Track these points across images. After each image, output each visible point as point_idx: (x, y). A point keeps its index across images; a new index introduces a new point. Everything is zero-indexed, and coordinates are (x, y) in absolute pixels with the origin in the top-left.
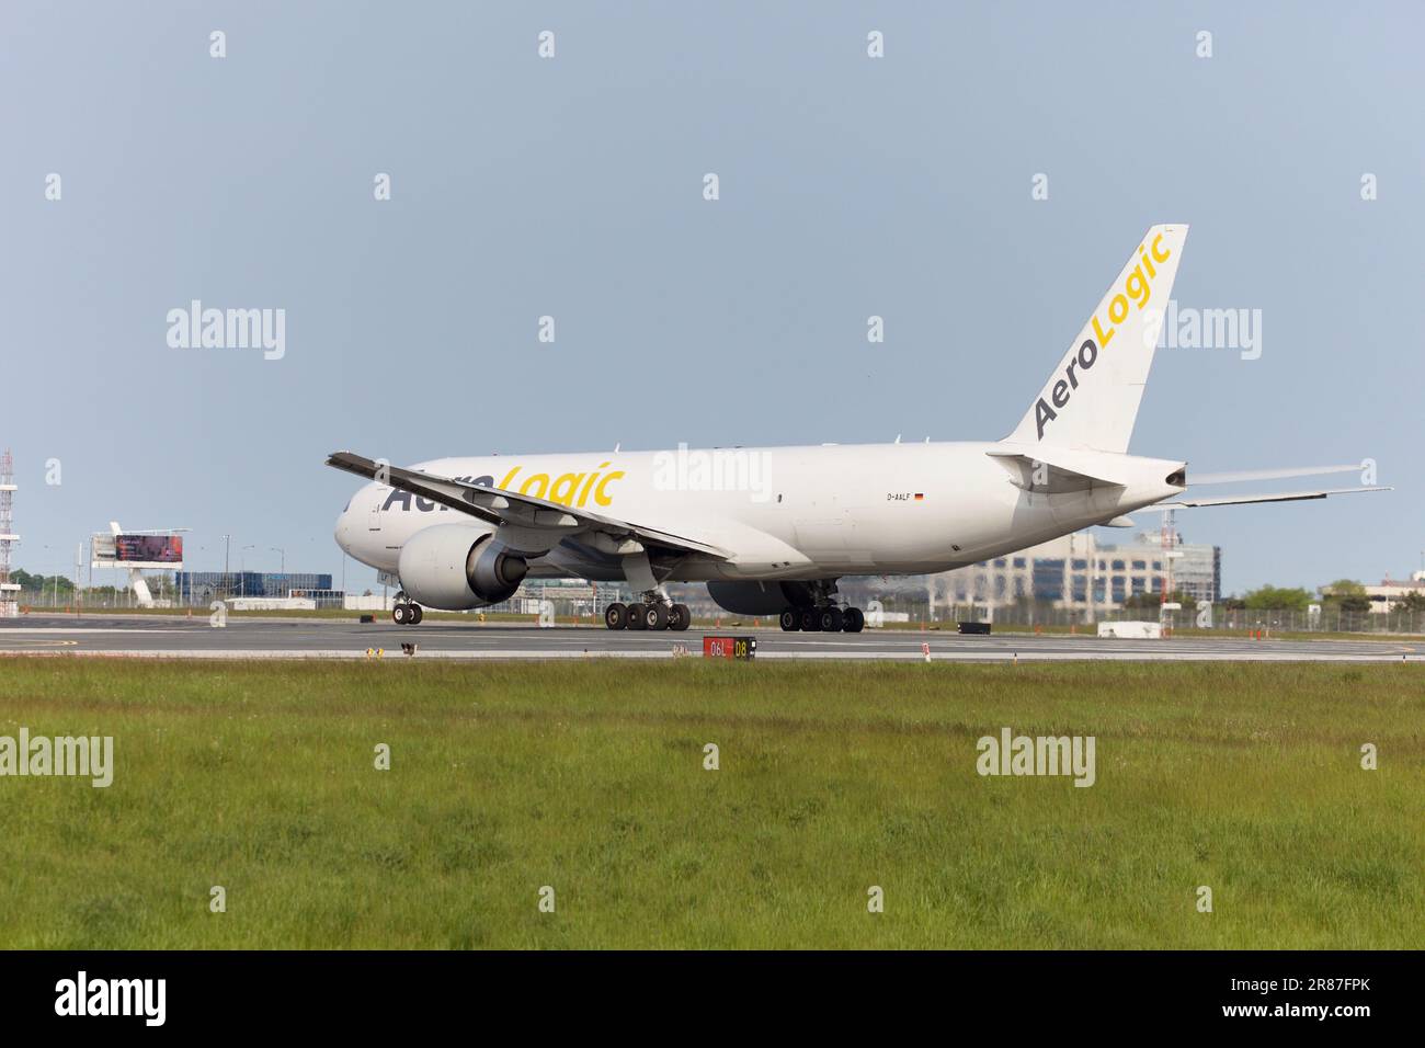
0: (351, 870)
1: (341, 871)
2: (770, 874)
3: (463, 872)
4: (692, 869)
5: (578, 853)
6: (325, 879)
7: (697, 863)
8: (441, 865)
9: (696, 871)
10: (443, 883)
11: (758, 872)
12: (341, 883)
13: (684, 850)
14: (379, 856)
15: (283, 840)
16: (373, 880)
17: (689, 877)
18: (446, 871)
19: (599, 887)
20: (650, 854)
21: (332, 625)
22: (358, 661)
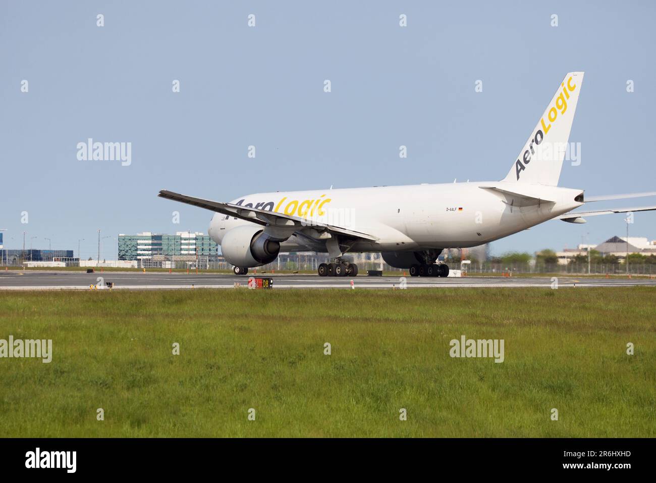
0: (84, 389)
1: (79, 389)
2: (280, 389)
3: (136, 390)
4: (243, 388)
5: (190, 379)
6: (71, 393)
7: (246, 384)
8: (125, 386)
9: (246, 387)
10: (126, 394)
11: (275, 388)
12: (79, 395)
13: (240, 378)
14: (97, 382)
15: (52, 376)
16: (93, 394)
17: (242, 390)
18: (128, 389)
19: (200, 396)
20: (224, 380)
21: (74, 274)
22: (86, 291)
